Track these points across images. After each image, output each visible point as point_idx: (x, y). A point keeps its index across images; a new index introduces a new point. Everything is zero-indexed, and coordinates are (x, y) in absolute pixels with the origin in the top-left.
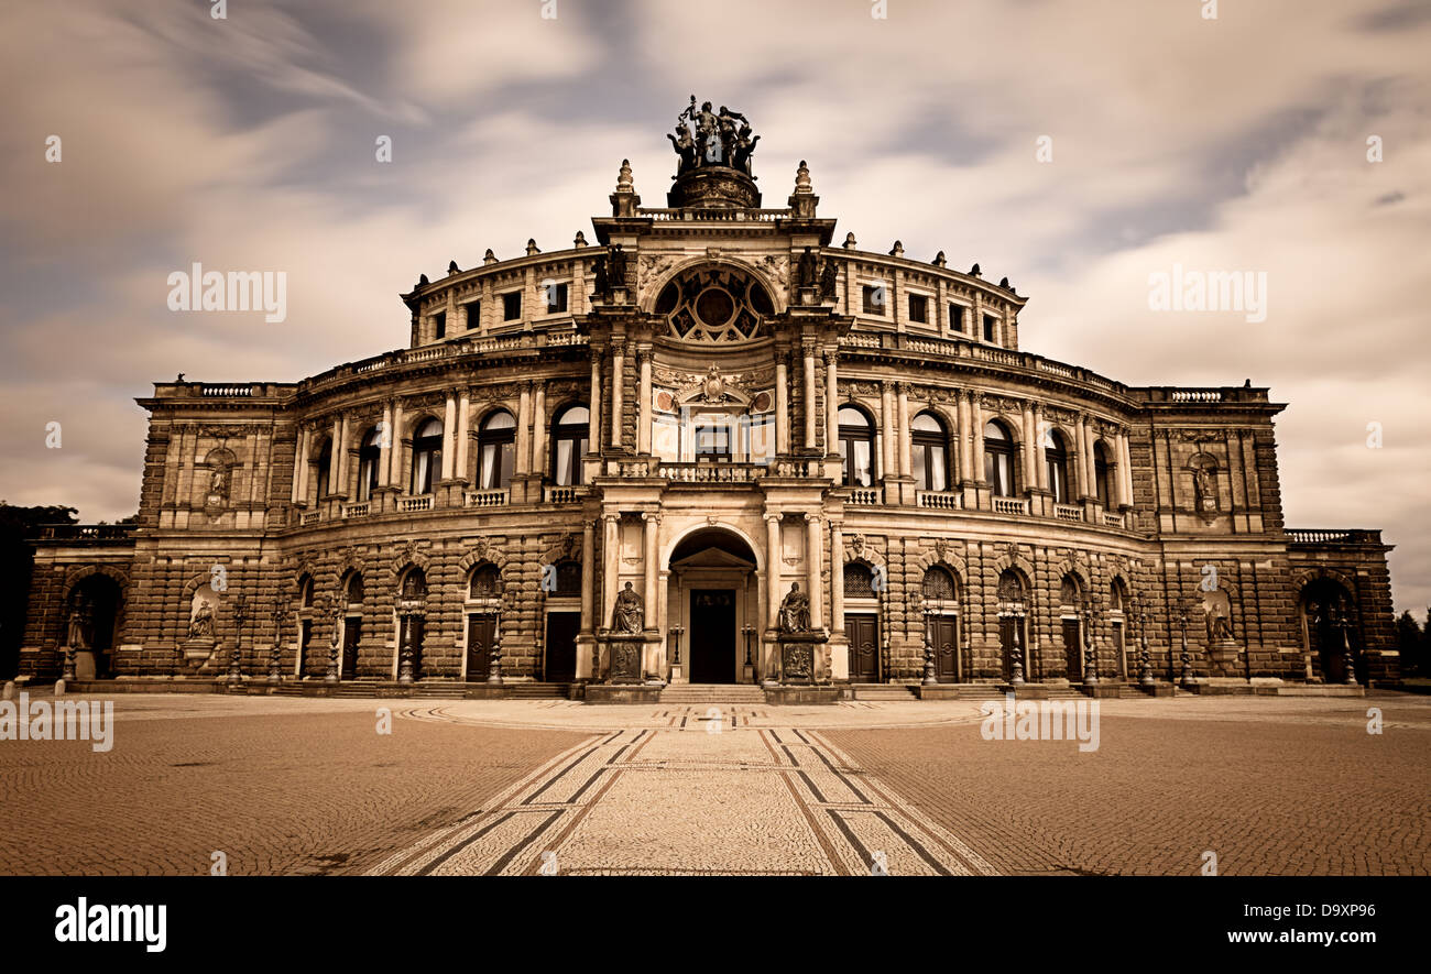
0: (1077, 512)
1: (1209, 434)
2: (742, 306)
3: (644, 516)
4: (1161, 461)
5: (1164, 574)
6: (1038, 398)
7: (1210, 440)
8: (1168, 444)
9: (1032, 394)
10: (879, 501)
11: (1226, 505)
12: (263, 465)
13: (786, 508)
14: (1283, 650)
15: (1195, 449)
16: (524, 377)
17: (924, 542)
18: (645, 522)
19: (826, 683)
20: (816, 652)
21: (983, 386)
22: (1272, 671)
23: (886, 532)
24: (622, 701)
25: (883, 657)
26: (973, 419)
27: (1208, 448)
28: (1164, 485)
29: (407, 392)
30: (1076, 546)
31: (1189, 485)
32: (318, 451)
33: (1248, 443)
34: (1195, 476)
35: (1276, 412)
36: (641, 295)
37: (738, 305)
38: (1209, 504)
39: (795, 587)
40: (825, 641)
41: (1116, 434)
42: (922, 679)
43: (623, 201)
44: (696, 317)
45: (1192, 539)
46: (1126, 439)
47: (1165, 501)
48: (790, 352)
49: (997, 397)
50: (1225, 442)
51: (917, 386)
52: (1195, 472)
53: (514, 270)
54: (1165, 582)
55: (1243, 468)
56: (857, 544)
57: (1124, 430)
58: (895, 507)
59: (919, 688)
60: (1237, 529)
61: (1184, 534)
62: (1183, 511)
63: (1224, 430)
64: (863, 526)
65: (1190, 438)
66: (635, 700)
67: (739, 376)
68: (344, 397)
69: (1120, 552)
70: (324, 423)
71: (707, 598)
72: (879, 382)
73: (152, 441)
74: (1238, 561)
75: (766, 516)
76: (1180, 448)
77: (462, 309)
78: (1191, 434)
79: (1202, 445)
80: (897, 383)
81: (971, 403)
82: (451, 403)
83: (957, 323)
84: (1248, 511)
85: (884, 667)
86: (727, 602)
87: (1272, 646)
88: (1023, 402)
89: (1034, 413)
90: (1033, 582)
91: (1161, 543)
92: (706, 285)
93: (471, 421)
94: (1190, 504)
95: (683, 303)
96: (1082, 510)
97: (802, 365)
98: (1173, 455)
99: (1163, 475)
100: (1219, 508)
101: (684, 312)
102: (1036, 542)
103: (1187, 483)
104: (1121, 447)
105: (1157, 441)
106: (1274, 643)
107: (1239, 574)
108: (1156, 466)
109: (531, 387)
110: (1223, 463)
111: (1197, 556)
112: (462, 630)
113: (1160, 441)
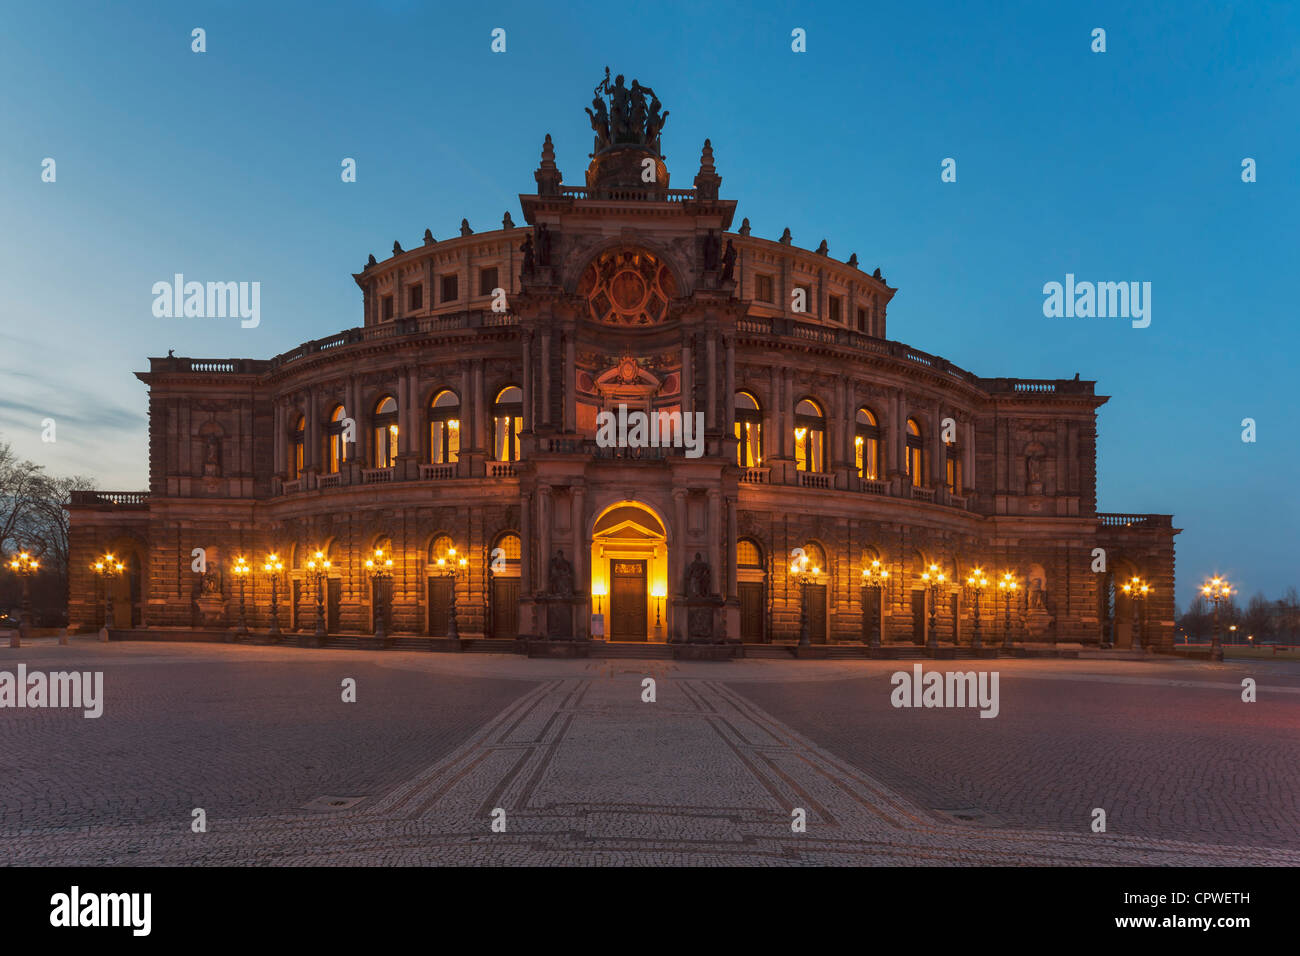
0: (930, 494)
1: (1042, 423)
2: (653, 289)
3: (571, 490)
4: (1001, 449)
5: (996, 551)
6: (902, 385)
7: (1042, 429)
9: (898, 381)
10: (766, 480)
11: (1050, 490)
13: (691, 484)
14: (1085, 620)
15: (1029, 438)
16: (464, 356)
17: (804, 519)
18: (573, 495)
19: (722, 643)
20: (715, 615)
21: (858, 373)
22: (1073, 637)
23: (772, 509)
24: (558, 655)
25: (767, 620)
26: (847, 405)
27: (1041, 436)
28: (1001, 471)
30: (926, 524)
31: (1021, 472)
33: (1073, 436)
34: (1027, 463)
35: (1098, 405)
36: (565, 274)
37: (649, 288)
38: (1036, 487)
39: (698, 556)
40: (722, 605)
41: (965, 422)
42: (798, 641)
43: (547, 177)
44: (612, 300)
45: (1022, 519)
46: (973, 427)
47: (1001, 486)
48: (695, 335)
49: (868, 384)
50: (1055, 431)
51: (801, 371)
52: (1028, 458)
54: (996, 559)
55: (1067, 456)
56: (747, 519)
57: (972, 418)
58: (780, 486)
59: (794, 648)
60: (1057, 512)
61: (1016, 514)
62: (1015, 494)
63: (1055, 420)
65: (1027, 428)
66: (569, 654)
67: (650, 358)
69: (961, 530)
71: (623, 566)
72: (770, 367)
74: (1056, 541)
75: (674, 492)
76: (1018, 436)
77: (406, 290)
78: (1028, 423)
79: (1036, 434)
80: (785, 368)
81: (846, 389)
83: (835, 313)
84: (1069, 494)
85: (767, 630)
86: (640, 571)
87: (1076, 616)
88: (890, 389)
89: (899, 400)
90: (891, 557)
91: (997, 523)
92: (622, 266)
93: (420, 397)
94: (1020, 489)
95: (600, 285)
96: (933, 491)
97: (705, 347)
98: (1011, 443)
99: (1001, 461)
100: (1044, 493)
101: (601, 295)
102: (894, 520)
103: (1020, 468)
104: (968, 434)
105: (999, 430)
106: (1079, 614)
107: (1055, 553)
108: (996, 453)
109: (469, 366)
110: (1052, 451)
111: (1024, 535)
112: (423, 591)
113: (1001, 430)
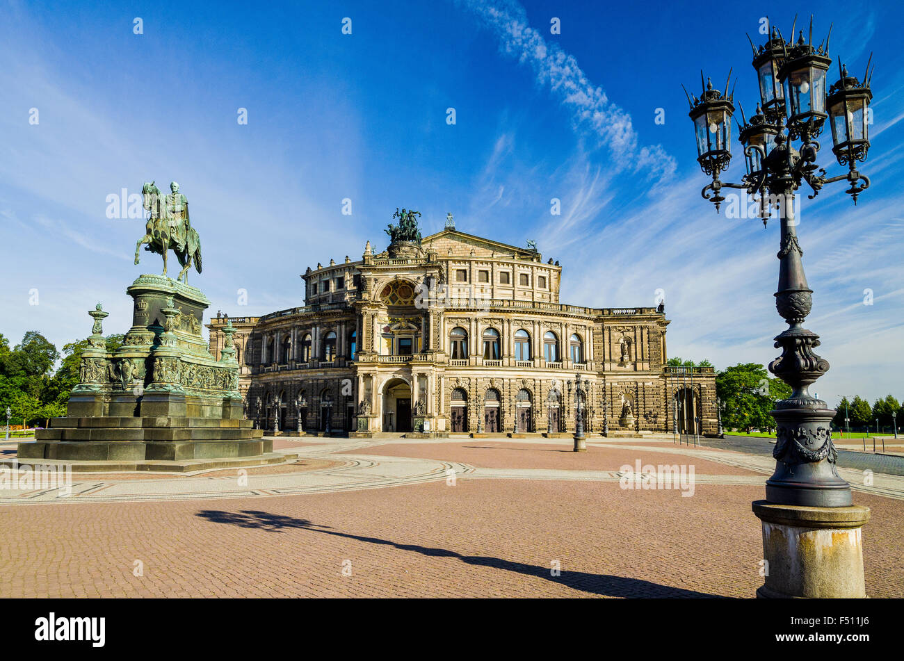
1: (628, 328)
3: (371, 375)
4: (607, 340)
5: (604, 388)
6: (541, 319)
7: (628, 331)
8: (610, 333)
9: (537, 318)
10: (468, 364)
12: (251, 349)
13: (419, 372)
15: (622, 335)
16: (338, 319)
17: (485, 379)
18: (372, 377)
21: (514, 316)
23: (470, 376)
24: (359, 437)
25: (467, 423)
26: (509, 330)
27: (628, 334)
28: (608, 350)
29: (298, 324)
30: (556, 378)
32: (270, 343)
33: (645, 332)
34: (621, 346)
36: (373, 293)
37: (414, 291)
38: (626, 358)
40: (436, 417)
41: (585, 329)
42: (477, 431)
43: (366, 258)
44: (398, 296)
45: (617, 373)
46: (591, 331)
47: (607, 357)
49: (521, 320)
50: (635, 331)
51: (485, 318)
52: (621, 344)
53: (342, 268)
54: (604, 391)
55: (642, 342)
56: (457, 381)
57: (590, 328)
58: (473, 366)
59: (473, 434)
60: (638, 369)
61: (614, 371)
62: (615, 361)
63: (634, 326)
64: (460, 374)
65: (620, 330)
66: (364, 437)
68: (277, 324)
70: (271, 334)
73: (211, 340)
74: (636, 382)
75: (412, 375)
76: (615, 334)
77: (323, 283)
78: (621, 328)
79: (624, 333)
80: (476, 318)
81: (509, 324)
82: (313, 329)
84: (642, 361)
85: (467, 426)
88: (533, 321)
89: (539, 325)
90: (534, 393)
91: (604, 376)
92: (402, 284)
93: (321, 335)
94: (617, 358)
95: (392, 293)
96: (561, 364)
97: (429, 317)
98: (612, 338)
99: (607, 346)
100: (630, 360)
101: (394, 295)
102: (535, 378)
103: (617, 349)
104: (587, 335)
107: (637, 388)
108: (604, 343)
109: (340, 323)
110: (634, 340)
111: (620, 380)
112: (319, 413)
113: (606, 332)
